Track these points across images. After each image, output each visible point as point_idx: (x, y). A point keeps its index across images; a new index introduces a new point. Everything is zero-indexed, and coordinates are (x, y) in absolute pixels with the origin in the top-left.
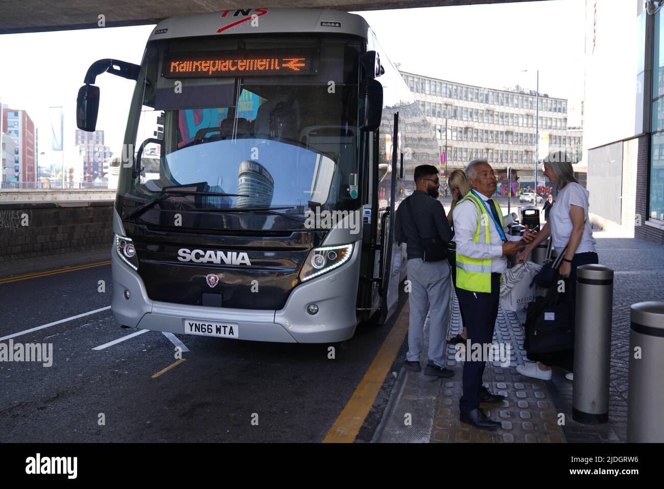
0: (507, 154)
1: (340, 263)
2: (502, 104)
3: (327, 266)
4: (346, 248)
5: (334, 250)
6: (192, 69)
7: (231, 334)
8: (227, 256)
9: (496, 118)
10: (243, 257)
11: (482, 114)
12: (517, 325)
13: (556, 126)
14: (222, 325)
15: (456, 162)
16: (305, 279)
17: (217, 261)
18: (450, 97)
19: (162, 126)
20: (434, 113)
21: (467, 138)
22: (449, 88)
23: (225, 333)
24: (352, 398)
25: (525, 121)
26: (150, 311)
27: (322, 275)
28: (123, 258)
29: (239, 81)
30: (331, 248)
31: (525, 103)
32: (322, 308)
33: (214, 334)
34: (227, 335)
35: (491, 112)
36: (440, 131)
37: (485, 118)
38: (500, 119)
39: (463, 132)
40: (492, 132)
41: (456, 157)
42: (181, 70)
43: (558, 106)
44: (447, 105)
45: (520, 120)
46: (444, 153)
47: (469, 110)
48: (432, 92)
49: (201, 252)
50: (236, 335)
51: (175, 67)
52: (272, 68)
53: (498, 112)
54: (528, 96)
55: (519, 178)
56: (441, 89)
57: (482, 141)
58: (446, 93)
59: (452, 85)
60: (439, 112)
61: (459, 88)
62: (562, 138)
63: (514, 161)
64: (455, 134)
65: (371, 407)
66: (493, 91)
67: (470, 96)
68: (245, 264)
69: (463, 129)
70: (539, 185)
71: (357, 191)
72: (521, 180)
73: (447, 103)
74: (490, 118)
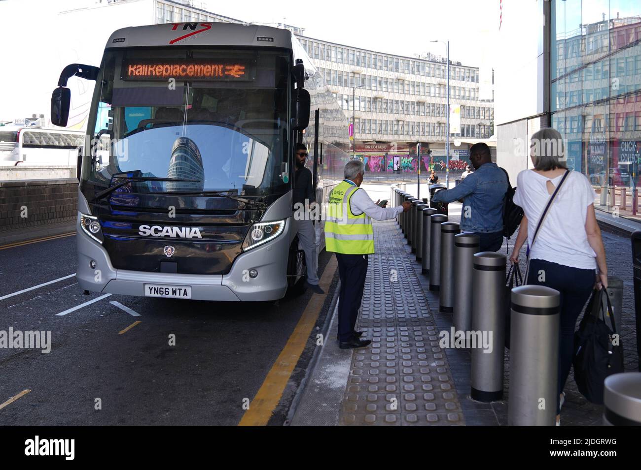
0: (419, 126)
1: (275, 236)
2: (413, 73)
3: (264, 238)
4: (279, 224)
5: (270, 225)
6: (147, 74)
7: (185, 295)
8: (181, 231)
9: (406, 87)
10: (195, 232)
11: (392, 83)
12: (420, 289)
13: (470, 97)
14: (177, 288)
15: (364, 134)
16: (246, 249)
17: (173, 235)
18: (358, 64)
19: (112, 118)
20: (340, 82)
21: (376, 108)
22: (357, 55)
23: (180, 295)
24: (287, 344)
25: (437, 90)
26: (115, 278)
27: (260, 245)
28: (89, 233)
29: (188, 84)
30: (268, 224)
31: (437, 72)
32: (261, 272)
33: (171, 295)
34: (182, 297)
35: (401, 82)
36: (347, 101)
37: (395, 87)
38: (411, 89)
39: (372, 102)
40: (402, 102)
41: (365, 129)
42: (138, 74)
43: (472, 75)
44: (354, 73)
45: (432, 90)
46: (351, 125)
47: (379, 79)
48: (338, 60)
49: (160, 228)
50: (189, 296)
51: (132, 72)
52: (217, 75)
53: (409, 81)
54: (440, 64)
55: (431, 151)
56: (348, 56)
57: (392, 112)
58: (354, 61)
59: (360, 52)
60: (346, 80)
61: (367, 55)
62: (476, 109)
63: (426, 134)
64: (362, 104)
65: (303, 349)
66: (404, 59)
67: (379, 64)
68: (197, 237)
69: (372, 99)
70: (453, 159)
71: (288, 177)
72: (433, 154)
73: (355, 71)
74: (401, 87)
